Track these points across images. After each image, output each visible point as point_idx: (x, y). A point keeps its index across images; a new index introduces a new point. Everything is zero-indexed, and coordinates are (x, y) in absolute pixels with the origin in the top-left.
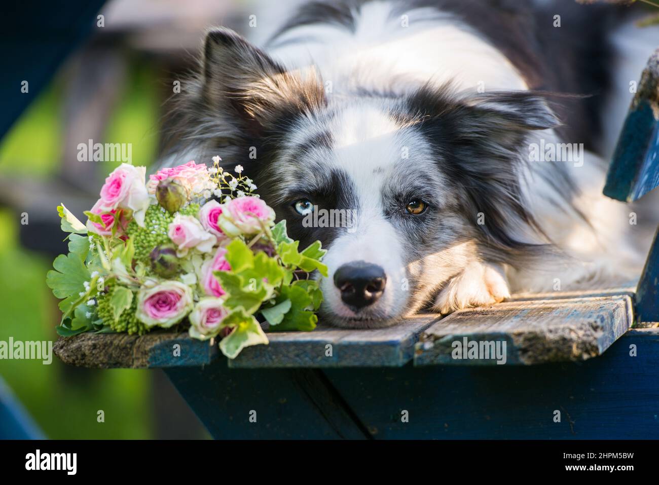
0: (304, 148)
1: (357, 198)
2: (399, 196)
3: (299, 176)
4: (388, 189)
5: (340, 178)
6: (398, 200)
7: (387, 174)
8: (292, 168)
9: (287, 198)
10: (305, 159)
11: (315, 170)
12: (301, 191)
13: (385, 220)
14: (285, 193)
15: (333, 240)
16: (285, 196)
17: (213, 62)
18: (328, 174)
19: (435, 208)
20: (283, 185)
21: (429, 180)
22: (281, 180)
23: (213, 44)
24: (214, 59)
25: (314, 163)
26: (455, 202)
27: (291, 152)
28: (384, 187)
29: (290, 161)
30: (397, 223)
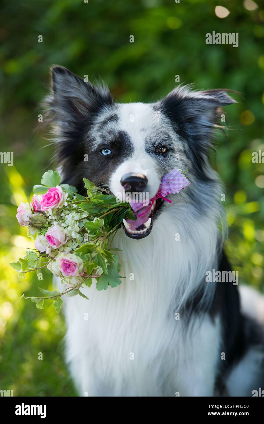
0: (104, 123)
1: (132, 144)
2: (154, 143)
3: (103, 137)
4: (148, 139)
5: (123, 135)
6: (153, 146)
7: (148, 132)
8: (99, 133)
9: (97, 148)
10: (105, 128)
11: (110, 132)
12: (103, 144)
13: (146, 154)
14: (95, 146)
15: (121, 163)
16: (96, 147)
17: (56, 83)
18: (117, 134)
19: (172, 150)
20: (95, 142)
21: (169, 136)
22: (94, 140)
23: (56, 74)
24: (57, 81)
25: (109, 129)
26: (182, 149)
27: (98, 125)
28: (146, 139)
29: (98, 130)
30: (154, 156)
